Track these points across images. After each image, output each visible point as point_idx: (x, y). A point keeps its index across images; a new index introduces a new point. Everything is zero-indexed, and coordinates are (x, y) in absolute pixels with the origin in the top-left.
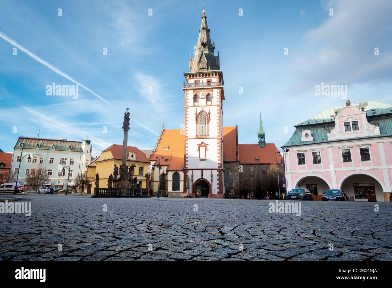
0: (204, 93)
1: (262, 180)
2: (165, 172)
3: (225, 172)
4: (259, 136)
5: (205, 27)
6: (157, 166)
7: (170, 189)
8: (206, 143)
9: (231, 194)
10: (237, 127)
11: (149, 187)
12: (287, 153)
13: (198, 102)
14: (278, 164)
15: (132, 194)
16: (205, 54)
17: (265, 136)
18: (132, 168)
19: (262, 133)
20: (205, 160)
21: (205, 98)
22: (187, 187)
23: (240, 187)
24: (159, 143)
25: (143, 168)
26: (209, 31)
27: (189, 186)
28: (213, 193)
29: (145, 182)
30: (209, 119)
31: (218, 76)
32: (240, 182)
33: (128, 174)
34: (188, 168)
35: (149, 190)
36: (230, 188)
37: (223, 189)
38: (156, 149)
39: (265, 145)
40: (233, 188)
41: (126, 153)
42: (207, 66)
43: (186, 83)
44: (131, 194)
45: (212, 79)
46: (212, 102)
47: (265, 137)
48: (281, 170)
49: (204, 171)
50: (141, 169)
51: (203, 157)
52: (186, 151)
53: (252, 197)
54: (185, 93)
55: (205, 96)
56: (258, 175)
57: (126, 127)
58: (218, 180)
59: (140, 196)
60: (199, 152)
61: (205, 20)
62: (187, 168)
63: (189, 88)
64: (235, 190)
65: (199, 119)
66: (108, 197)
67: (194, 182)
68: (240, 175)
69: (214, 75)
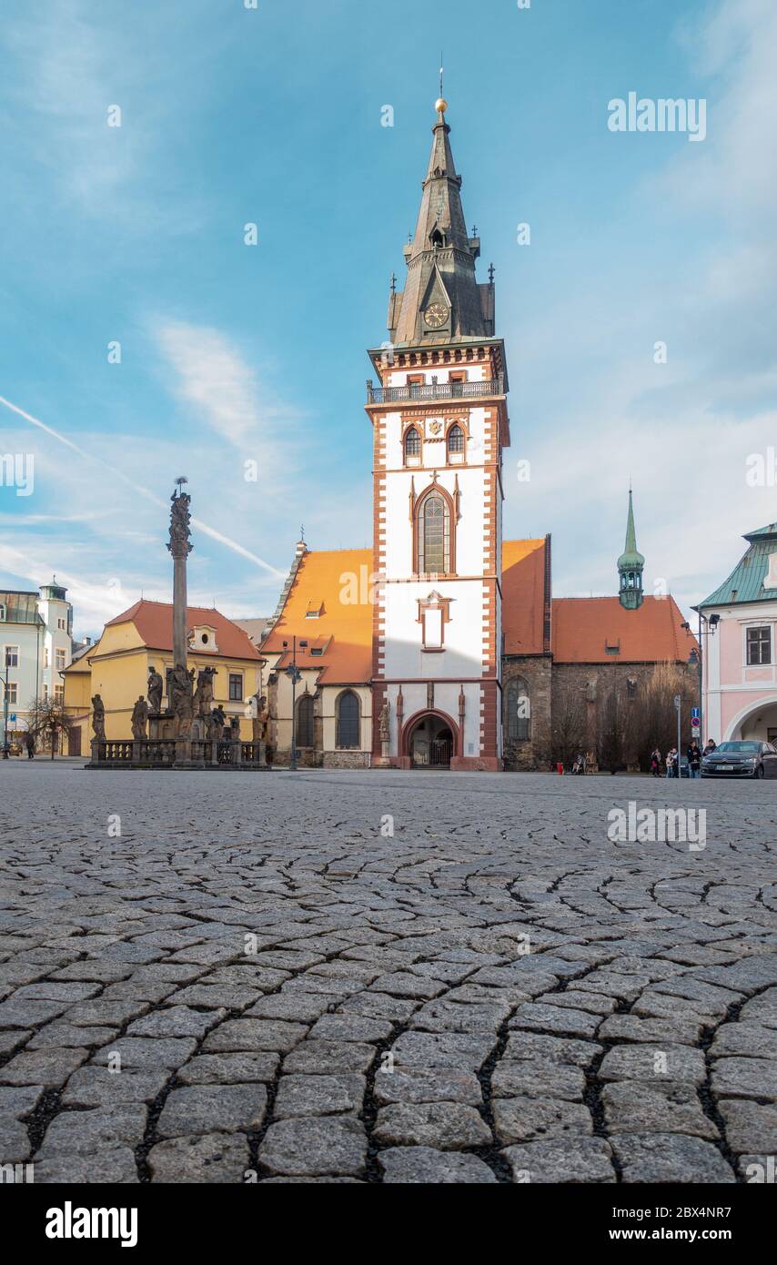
0: (441, 420)
1: (626, 714)
2: (313, 691)
3: (506, 688)
4: (621, 571)
5: (443, 167)
6: (284, 670)
7: (329, 741)
8: (445, 596)
9: (521, 756)
10: (548, 539)
11: (263, 736)
12: (713, 626)
13: (419, 453)
14: (679, 663)
15: (211, 759)
16: (443, 274)
17: (642, 570)
18: (207, 676)
19: (632, 559)
20: (440, 651)
21: (442, 440)
22: (382, 735)
23: (553, 735)
24: (289, 597)
25: (240, 676)
26: (459, 185)
27: (388, 732)
28: (467, 754)
29: (251, 723)
30: (455, 516)
31: (487, 357)
32: (553, 721)
33: (193, 697)
34: (387, 678)
35: (262, 748)
36: (520, 740)
37: (498, 742)
38: (281, 617)
39: (640, 602)
40: (529, 740)
41: (184, 629)
42: (449, 321)
43: (376, 384)
44: (207, 757)
45: (466, 372)
46: (468, 453)
47: (644, 574)
48: (687, 682)
49: (436, 685)
50: (236, 681)
51: (433, 640)
52: (377, 621)
53: (591, 766)
54: (376, 424)
55: (442, 434)
56: (612, 699)
57: (179, 542)
58: (482, 713)
59: (236, 763)
60: (421, 625)
61: (442, 141)
62: (382, 676)
63: (386, 405)
64: (534, 745)
65: (421, 515)
66: (134, 767)
67: (405, 720)
68: (552, 700)
69: (473, 355)
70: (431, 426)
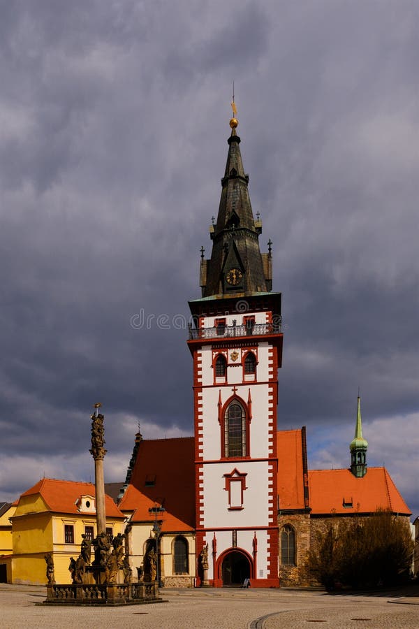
0: (238, 351)
4: (352, 452)
5: (236, 169)
7: (168, 570)
8: (241, 472)
9: (291, 577)
13: (225, 374)
16: (238, 247)
19: (359, 445)
20: (241, 509)
21: (240, 365)
22: (204, 566)
26: (247, 182)
27: (207, 563)
28: (258, 577)
30: (249, 417)
32: (310, 553)
34: (205, 527)
39: (365, 472)
40: (296, 565)
45: (254, 317)
46: (258, 374)
47: (366, 454)
49: (238, 532)
51: (236, 501)
55: (240, 361)
58: (269, 550)
60: (228, 492)
62: (203, 526)
63: (201, 341)
64: (299, 569)
65: (226, 417)
67: (218, 555)
68: (310, 539)
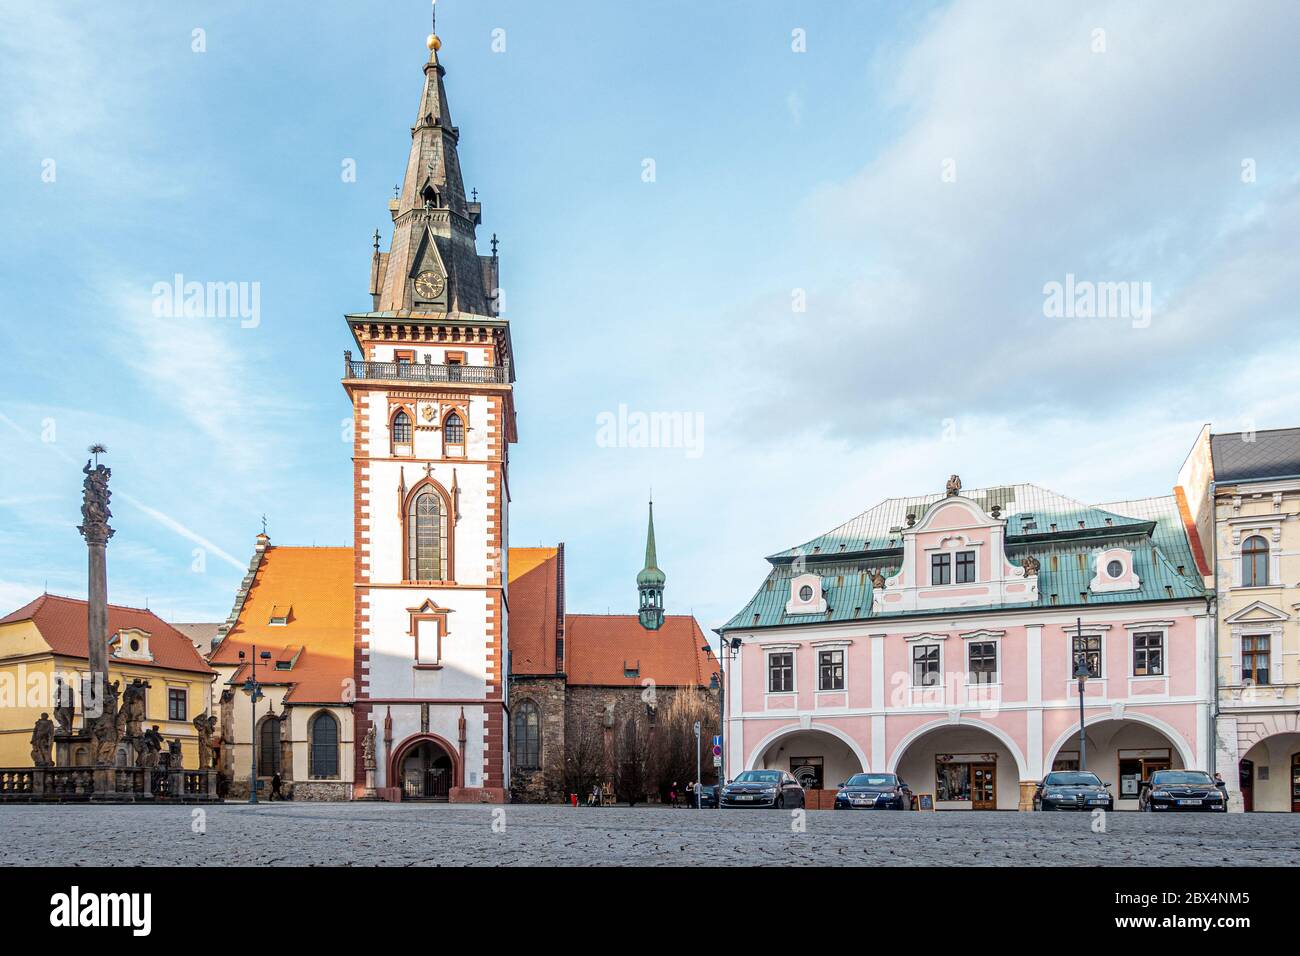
0: (436, 406)
1: (646, 742)
2: (279, 711)
3: (514, 711)
4: (640, 588)
5: (436, 115)
6: (242, 685)
7: (300, 770)
8: (441, 605)
9: (531, 787)
10: (561, 548)
11: (215, 763)
12: (734, 650)
13: (410, 441)
14: (701, 688)
15: (143, 790)
16: (437, 239)
17: (663, 588)
18: (137, 691)
19: (653, 576)
20: (437, 668)
21: (437, 428)
22: (367, 764)
23: (566, 764)
24: (247, 598)
25: (184, 692)
26: (456, 139)
27: (374, 760)
28: (468, 784)
29: (197, 747)
30: (454, 516)
31: (490, 340)
32: (567, 748)
33: (118, 716)
34: (373, 697)
35: (212, 777)
36: (529, 769)
37: (505, 771)
38: (237, 623)
39: (661, 622)
40: (540, 769)
41: (103, 632)
42: (445, 294)
43: (356, 356)
44: (138, 789)
45: (466, 354)
46: (469, 446)
47: (664, 592)
48: (710, 709)
49: (431, 707)
50: (178, 698)
51: (428, 654)
52: (360, 632)
53: (608, 797)
54: (356, 402)
55: (437, 422)
56: (631, 724)
57: (96, 525)
58: (486, 739)
59: (178, 796)
60: (414, 638)
61: (436, 84)
62: (367, 695)
63: (370, 382)
64: (546, 775)
65: (413, 512)
66: (36, 801)
67: (395, 746)
68: (566, 726)
69: (473, 336)
70: (422, 411)
